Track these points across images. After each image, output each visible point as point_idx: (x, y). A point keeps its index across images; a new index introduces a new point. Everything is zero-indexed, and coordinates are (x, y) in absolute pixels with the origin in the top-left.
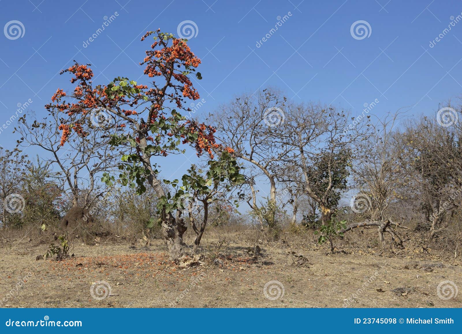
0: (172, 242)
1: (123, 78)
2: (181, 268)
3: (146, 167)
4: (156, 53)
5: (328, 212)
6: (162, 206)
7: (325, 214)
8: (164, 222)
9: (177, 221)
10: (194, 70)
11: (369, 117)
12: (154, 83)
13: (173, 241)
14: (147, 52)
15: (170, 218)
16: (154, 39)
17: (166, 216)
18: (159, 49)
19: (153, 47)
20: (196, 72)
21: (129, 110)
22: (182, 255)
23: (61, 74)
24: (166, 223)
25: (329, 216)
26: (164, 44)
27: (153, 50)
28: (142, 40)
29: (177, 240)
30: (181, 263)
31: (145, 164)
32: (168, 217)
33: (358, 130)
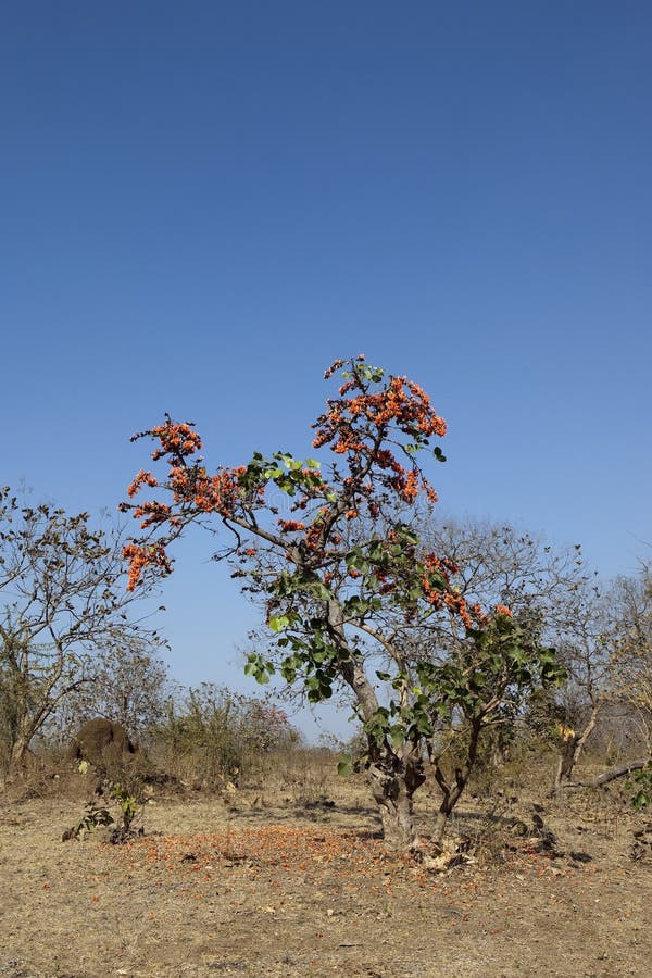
0: (392, 809)
1: (280, 453)
2: (434, 872)
3: (338, 644)
4: (351, 404)
5: (570, 737)
6: (381, 729)
7: (565, 739)
8: (373, 764)
9: (405, 764)
10: (426, 442)
11: (577, 547)
12: (335, 465)
13: (396, 807)
14: (330, 402)
15: (388, 755)
16: (345, 376)
17: (379, 751)
18: (353, 396)
19: (343, 393)
20: (432, 447)
21: (293, 521)
22: (413, 838)
23: (132, 440)
24: (378, 767)
25: (572, 743)
26: (361, 387)
27: (344, 398)
28: (327, 377)
29: (403, 805)
30: (425, 859)
31: (336, 636)
32: (383, 754)
33: (556, 571)
